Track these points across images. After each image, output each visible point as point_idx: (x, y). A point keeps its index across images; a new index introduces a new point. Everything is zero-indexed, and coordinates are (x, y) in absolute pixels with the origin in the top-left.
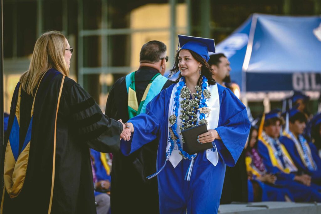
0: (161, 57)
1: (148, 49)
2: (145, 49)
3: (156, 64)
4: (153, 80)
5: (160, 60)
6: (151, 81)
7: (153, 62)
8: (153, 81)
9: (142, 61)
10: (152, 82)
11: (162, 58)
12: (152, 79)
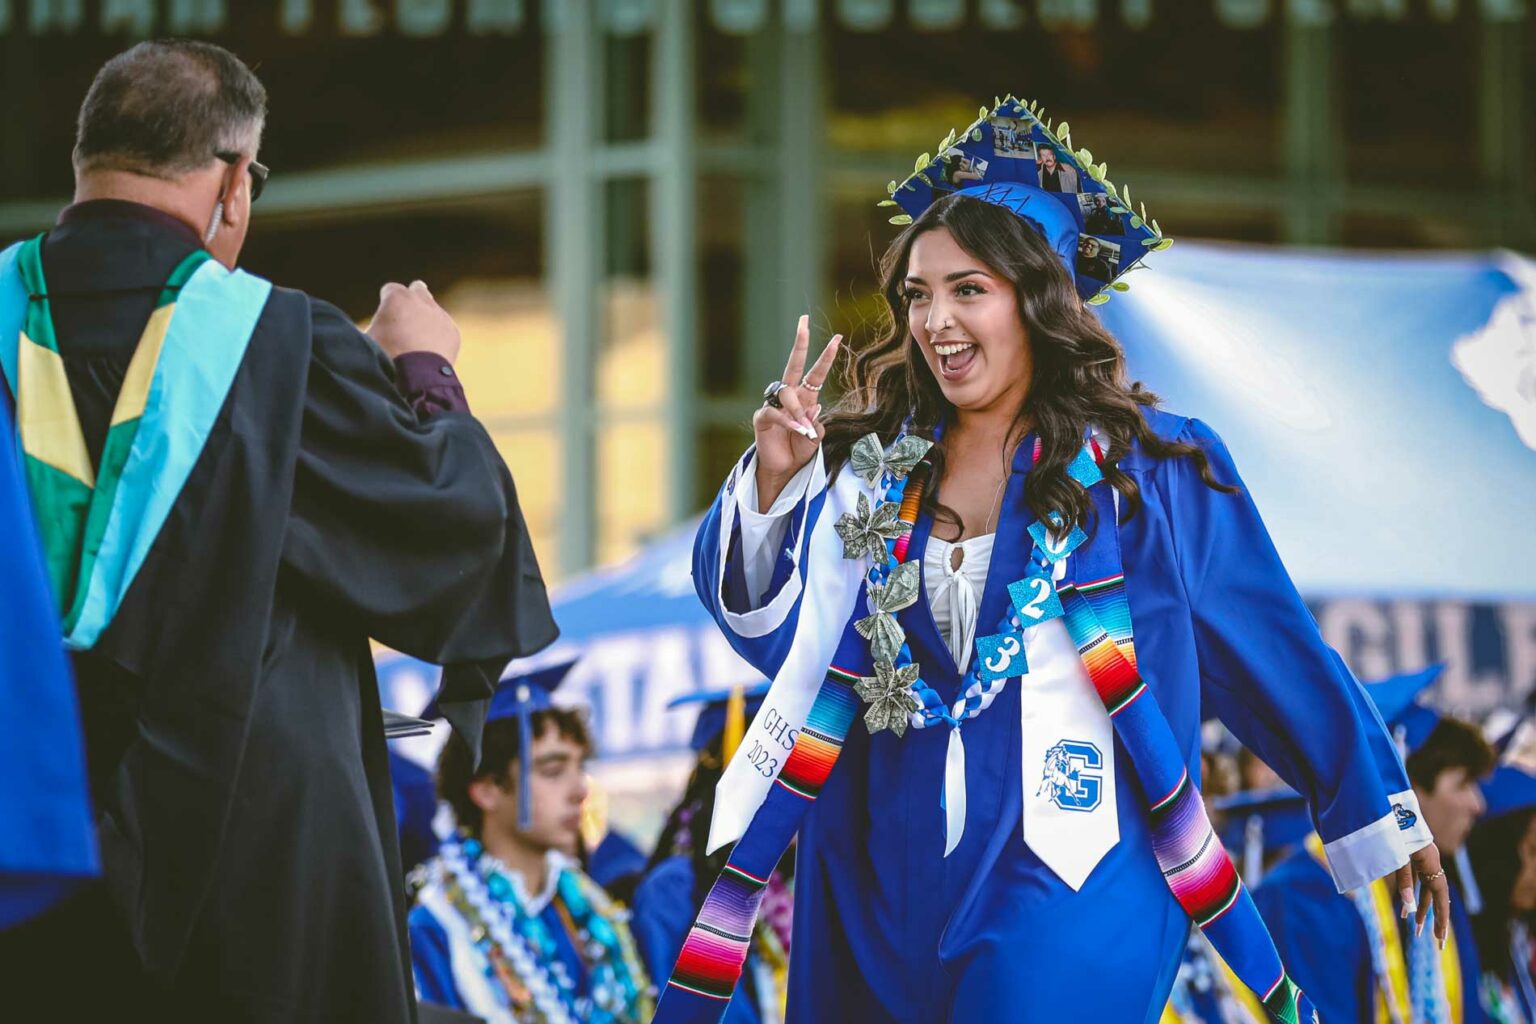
0: (224, 143)
1: (148, 77)
2: (124, 74)
3: (179, 185)
4: (176, 289)
5: (219, 167)
6: (166, 293)
7: (166, 171)
8: (184, 294)
9: (94, 159)
10: (173, 298)
11: (233, 150)
12: (173, 280)
